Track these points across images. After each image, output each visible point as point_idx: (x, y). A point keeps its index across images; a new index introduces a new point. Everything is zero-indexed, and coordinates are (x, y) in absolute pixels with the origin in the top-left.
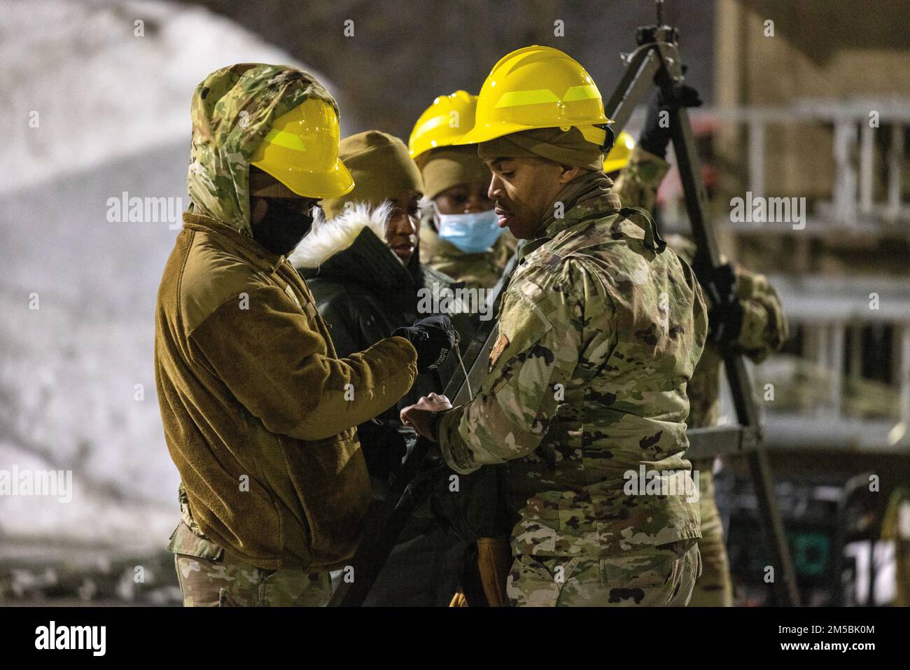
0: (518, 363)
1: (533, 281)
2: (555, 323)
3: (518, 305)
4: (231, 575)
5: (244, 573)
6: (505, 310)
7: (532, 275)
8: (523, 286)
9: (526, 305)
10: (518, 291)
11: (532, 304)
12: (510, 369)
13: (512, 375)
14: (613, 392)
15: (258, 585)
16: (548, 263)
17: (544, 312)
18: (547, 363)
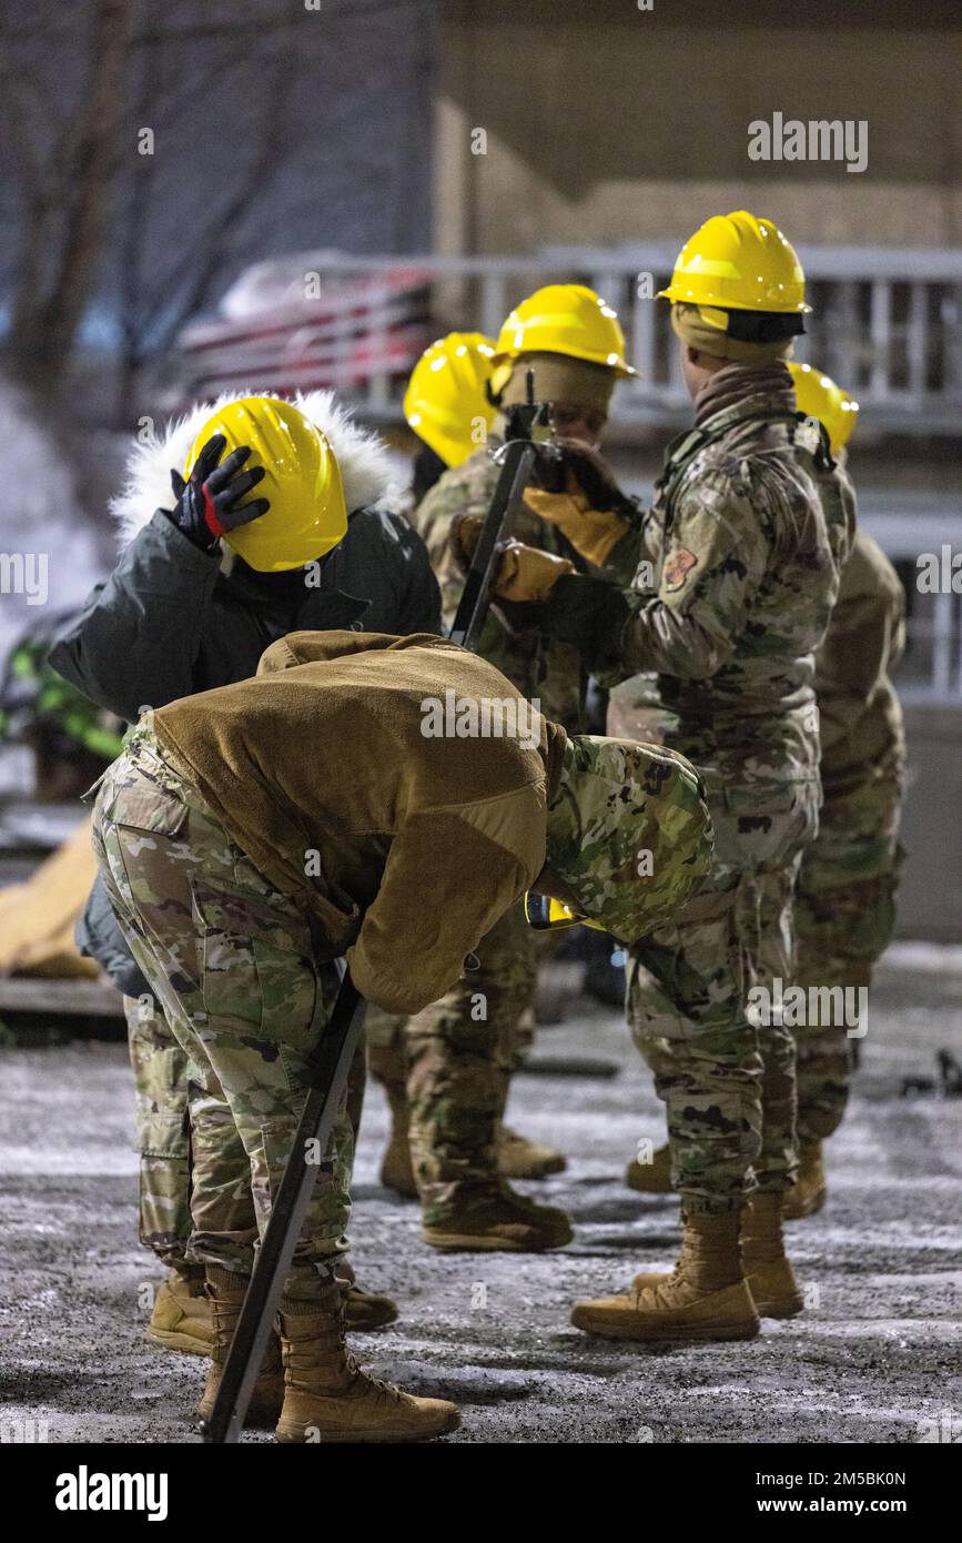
0: (710, 580)
1: (711, 487)
2: (744, 532)
3: (698, 518)
4: (197, 855)
5: (214, 854)
6: (683, 521)
7: (710, 480)
8: (701, 495)
9: (708, 515)
10: (696, 499)
11: (716, 514)
12: (702, 587)
13: (706, 594)
14: (765, 624)
15: (232, 867)
16: (723, 465)
17: (731, 520)
18: (740, 578)
